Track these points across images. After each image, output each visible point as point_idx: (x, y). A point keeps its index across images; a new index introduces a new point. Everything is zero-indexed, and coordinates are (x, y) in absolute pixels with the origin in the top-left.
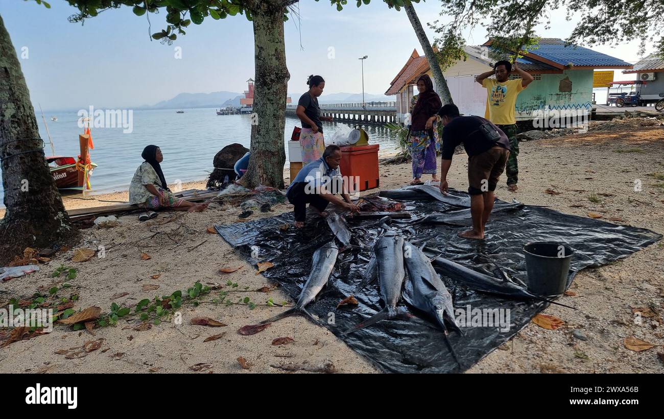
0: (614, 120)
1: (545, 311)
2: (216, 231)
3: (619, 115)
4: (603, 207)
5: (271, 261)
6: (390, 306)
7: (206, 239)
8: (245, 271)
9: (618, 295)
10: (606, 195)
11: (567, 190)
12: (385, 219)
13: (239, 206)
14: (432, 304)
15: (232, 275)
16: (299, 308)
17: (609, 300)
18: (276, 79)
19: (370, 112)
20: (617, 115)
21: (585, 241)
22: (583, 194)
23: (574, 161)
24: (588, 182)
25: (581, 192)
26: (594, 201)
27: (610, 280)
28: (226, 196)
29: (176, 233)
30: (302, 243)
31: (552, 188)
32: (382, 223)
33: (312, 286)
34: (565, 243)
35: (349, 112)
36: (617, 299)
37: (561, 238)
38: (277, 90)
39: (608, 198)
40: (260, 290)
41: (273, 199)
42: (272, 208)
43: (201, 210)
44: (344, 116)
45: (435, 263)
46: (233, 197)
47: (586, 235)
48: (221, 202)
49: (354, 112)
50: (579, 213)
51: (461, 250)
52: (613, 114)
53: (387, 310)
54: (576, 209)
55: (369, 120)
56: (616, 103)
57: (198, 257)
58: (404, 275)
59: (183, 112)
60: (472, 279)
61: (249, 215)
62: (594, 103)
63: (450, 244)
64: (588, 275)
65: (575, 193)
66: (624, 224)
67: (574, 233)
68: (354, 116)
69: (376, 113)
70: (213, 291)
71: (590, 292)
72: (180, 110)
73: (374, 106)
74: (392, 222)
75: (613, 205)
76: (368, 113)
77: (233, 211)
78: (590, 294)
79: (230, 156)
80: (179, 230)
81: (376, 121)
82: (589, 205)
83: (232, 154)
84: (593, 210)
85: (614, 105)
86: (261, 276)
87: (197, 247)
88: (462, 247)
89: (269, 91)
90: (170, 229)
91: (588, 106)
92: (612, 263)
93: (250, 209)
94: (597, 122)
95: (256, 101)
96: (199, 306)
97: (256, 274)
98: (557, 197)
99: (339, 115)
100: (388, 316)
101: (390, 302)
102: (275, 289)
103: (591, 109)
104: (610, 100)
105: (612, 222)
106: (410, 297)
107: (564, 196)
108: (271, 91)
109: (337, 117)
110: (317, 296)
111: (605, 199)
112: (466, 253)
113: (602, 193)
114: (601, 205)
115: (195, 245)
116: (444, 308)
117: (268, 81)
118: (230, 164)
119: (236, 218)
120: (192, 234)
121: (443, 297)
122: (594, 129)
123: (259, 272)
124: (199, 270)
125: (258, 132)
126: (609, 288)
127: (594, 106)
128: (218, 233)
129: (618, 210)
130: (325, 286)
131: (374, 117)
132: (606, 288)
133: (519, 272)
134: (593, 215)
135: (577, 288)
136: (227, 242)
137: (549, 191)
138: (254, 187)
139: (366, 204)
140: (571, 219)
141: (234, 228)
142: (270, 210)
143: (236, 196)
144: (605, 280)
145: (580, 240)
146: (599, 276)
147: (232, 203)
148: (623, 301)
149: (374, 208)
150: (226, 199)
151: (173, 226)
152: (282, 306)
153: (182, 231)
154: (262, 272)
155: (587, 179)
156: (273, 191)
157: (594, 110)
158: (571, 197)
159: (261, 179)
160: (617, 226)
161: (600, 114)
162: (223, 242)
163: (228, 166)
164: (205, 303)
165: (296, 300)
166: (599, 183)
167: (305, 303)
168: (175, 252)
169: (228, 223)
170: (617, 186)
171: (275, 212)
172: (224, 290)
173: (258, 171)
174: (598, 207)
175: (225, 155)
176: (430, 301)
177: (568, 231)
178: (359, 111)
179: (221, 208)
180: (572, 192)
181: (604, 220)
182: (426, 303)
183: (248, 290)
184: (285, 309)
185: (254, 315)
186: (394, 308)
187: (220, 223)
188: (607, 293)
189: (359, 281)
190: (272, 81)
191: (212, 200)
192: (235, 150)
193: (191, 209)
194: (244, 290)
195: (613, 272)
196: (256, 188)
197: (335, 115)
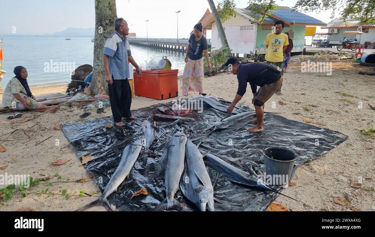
0: (315, 55)
1: (277, 199)
2: (61, 128)
3: (318, 53)
4: (312, 114)
5: (93, 155)
6: (169, 198)
7: (52, 134)
8: (71, 163)
9: (324, 186)
10: (314, 106)
11: (291, 102)
12: (178, 121)
13: (82, 108)
14: (199, 198)
15: (61, 167)
16: (102, 199)
17: (318, 189)
18: (110, 23)
19: (181, 44)
20: (317, 52)
21: (302, 140)
22: (300, 105)
23: (295, 81)
24: (303, 96)
25: (299, 103)
26: (307, 110)
27: (318, 172)
28: (75, 101)
29: (31, 130)
30: (119, 140)
31: (282, 100)
32: (175, 125)
33: (116, 179)
34: (289, 141)
35: (169, 43)
36: (323, 189)
37: (287, 138)
38: (110, 31)
39: (314, 108)
40: (78, 181)
41: (107, 104)
42: (105, 111)
43: (54, 111)
44: (166, 46)
45: (205, 158)
46: (79, 102)
47: (302, 135)
48: (70, 105)
49: (173, 44)
50: (297, 119)
51: (224, 146)
52: (314, 52)
53: (166, 202)
54: (296, 116)
55: (181, 49)
56: (316, 45)
57: (42, 150)
58: (183, 169)
59: (70, 39)
60: (229, 172)
61: (87, 116)
62: (305, 45)
63: (217, 141)
64: (304, 167)
65: (295, 104)
66: (324, 127)
67: (295, 134)
68: (172, 46)
69: (185, 45)
70: (42, 182)
71: (306, 182)
72: (68, 38)
73: (184, 40)
74: (182, 124)
75: (317, 113)
76: (180, 45)
77: (78, 111)
78: (306, 184)
79: (83, 73)
80: (34, 128)
81: (185, 50)
82: (303, 112)
83: (84, 71)
84: (306, 117)
85: (315, 46)
86: (82, 168)
87: (43, 142)
88: (225, 144)
89: (105, 31)
90: (27, 127)
91: (302, 46)
92: (319, 157)
93: (89, 111)
94: (306, 56)
95: (96, 38)
96: (26, 197)
97: (80, 166)
98: (285, 106)
99: (164, 45)
100: (167, 206)
101: (170, 194)
102: (89, 181)
103: (303, 48)
104: (314, 44)
105: (317, 126)
106: (185, 189)
107: (289, 106)
108: (106, 31)
109: (163, 46)
110: (118, 188)
111: (313, 109)
112: (227, 149)
113: (311, 104)
114: (310, 113)
115: (43, 140)
116: (207, 201)
117: (104, 24)
118: (83, 78)
119: (78, 117)
120: (42, 130)
121: (207, 192)
122: (304, 60)
123: (82, 164)
124: (38, 162)
125: (98, 58)
126: (318, 180)
127: (305, 47)
128: (62, 130)
129: (321, 117)
130: (126, 177)
131: (184, 47)
132: (316, 180)
133: (260, 165)
134: (306, 121)
135: (297, 179)
136: (66, 137)
137: (280, 102)
138: (94, 95)
139: (167, 109)
140: (293, 123)
141: (74, 126)
142: (103, 112)
143: (81, 101)
144: (315, 172)
145: (299, 139)
146: (311, 169)
147: (78, 107)
148: (327, 190)
149: (172, 112)
150: (74, 103)
151: (30, 124)
152: (91, 196)
153: (36, 128)
154: (84, 165)
155: (302, 94)
156: (107, 98)
157: (305, 49)
158: (293, 107)
159: (100, 90)
160: (320, 129)
161: (308, 51)
162: (64, 137)
163: (81, 79)
164: (32, 194)
165: (102, 191)
166: (309, 97)
167: (108, 194)
168: (26, 145)
169: (71, 122)
170: (319, 99)
171: (106, 114)
172: (51, 181)
173: (98, 84)
174: (309, 114)
175: (79, 72)
176: (197, 195)
177: (292, 132)
178: (175, 43)
179: (70, 110)
180: (294, 104)
181: (312, 124)
182: (195, 196)
183: (69, 181)
184: (93, 199)
185: (67, 205)
186: (172, 200)
187: (66, 121)
188: (317, 183)
189: (152, 173)
190: (107, 24)
191: (64, 104)
192: (86, 68)
193: (47, 110)
194: (66, 181)
195: (319, 166)
196: (96, 96)
197: (161, 45)
